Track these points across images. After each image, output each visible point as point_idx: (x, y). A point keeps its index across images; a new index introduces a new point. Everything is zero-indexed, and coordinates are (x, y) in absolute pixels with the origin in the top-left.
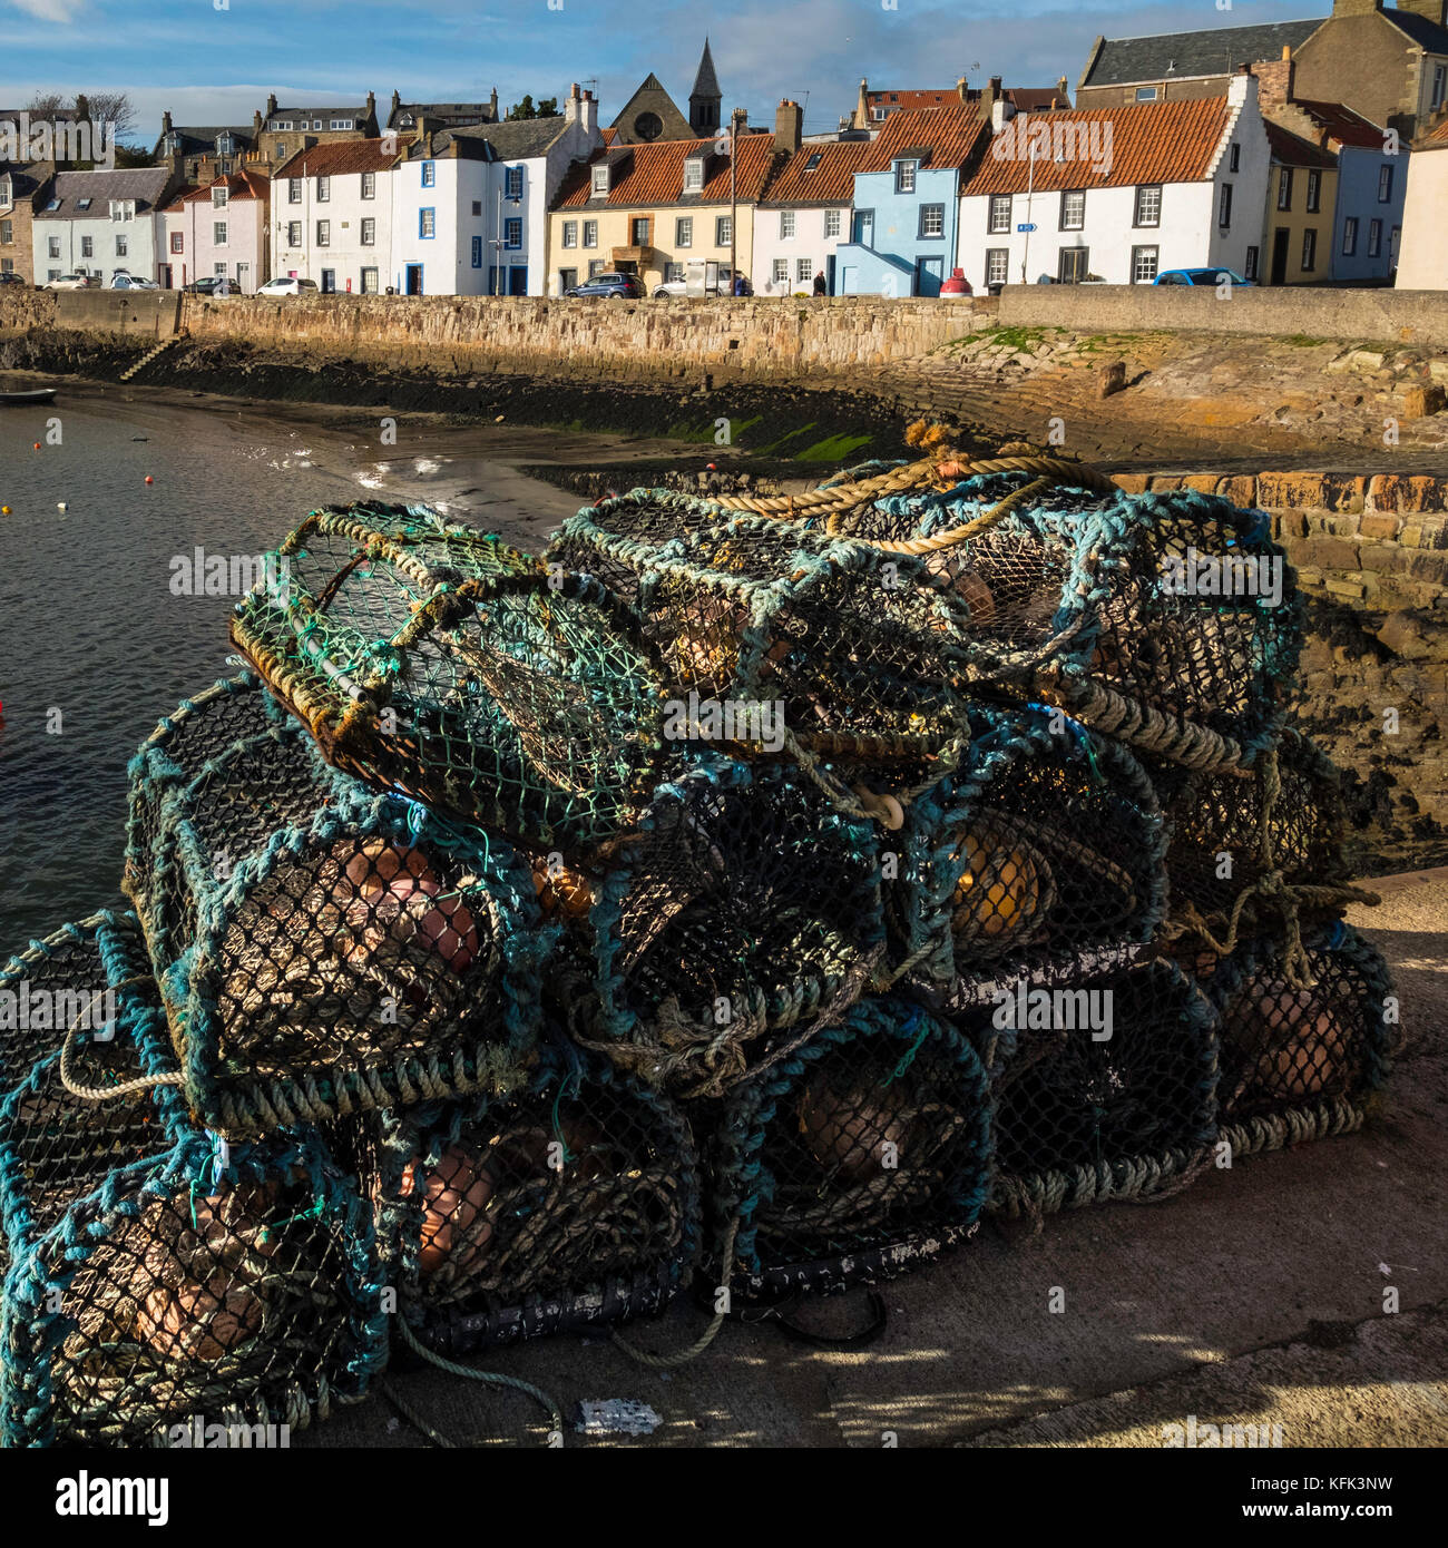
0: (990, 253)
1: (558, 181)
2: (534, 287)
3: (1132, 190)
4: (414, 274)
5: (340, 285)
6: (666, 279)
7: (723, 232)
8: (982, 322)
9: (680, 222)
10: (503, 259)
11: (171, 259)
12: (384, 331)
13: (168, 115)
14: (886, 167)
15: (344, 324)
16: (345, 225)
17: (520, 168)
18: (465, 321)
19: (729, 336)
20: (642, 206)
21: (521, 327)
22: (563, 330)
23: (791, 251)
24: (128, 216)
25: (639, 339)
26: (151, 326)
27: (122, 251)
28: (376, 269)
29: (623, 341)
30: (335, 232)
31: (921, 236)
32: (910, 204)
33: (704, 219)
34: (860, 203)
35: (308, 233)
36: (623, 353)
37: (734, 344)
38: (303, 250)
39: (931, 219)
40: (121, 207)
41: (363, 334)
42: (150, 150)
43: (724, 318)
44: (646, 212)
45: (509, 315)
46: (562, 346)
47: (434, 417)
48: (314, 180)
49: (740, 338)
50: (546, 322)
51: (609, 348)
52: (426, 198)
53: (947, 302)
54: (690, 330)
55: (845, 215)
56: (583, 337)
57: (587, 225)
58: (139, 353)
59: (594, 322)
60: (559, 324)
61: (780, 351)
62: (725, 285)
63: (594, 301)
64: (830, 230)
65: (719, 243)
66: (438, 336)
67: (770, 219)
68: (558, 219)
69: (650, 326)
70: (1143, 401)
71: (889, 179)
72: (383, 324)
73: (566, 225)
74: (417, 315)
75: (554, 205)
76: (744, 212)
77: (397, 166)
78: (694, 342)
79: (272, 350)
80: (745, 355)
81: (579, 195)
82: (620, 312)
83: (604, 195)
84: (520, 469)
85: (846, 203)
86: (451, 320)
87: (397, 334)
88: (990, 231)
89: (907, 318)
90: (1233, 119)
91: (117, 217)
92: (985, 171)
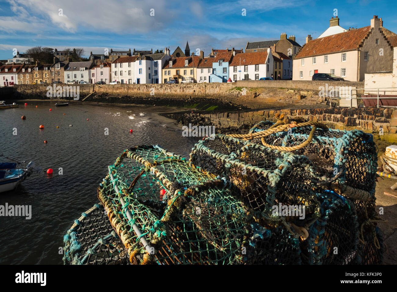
0: (234, 75)
1: (163, 64)
2: (160, 82)
3: (255, 65)
4: (138, 80)
5: (125, 82)
6: (182, 80)
7: (192, 72)
8: (234, 86)
9: (184, 71)
10: (154, 77)
11: (92, 78)
12: (133, 90)
13: (91, 52)
14: (217, 62)
15: (126, 89)
16: (125, 72)
17: (157, 62)
18: (148, 88)
19: (193, 90)
20: (178, 68)
21: (158, 89)
22: (165, 89)
23: (203, 75)
24: (83, 70)
25: (178, 90)
26: (88, 90)
27: (82, 77)
28: (131, 79)
29: (176, 91)
30: (124, 73)
31: (223, 73)
32: (221, 67)
33: (188, 70)
34: (214, 68)
35: (119, 73)
36: (176, 93)
37: (194, 91)
38: (118, 76)
39: (225, 70)
40: (82, 69)
41: (129, 91)
42: (88, 58)
43: (193, 87)
44: (179, 69)
45: (156, 87)
46: (165, 92)
47: (143, 105)
48: (120, 64)
49: (195, 90)
50: (162, 88)
51: (173, 92)
52: (140, 67)
53: (228, 83)
54: (187, 89)
55: (211, 69)
56: (169, 90)
57: (169, 71)
58: (86, 96)
59: (171, 88)
60: (165, 88)
61: (202, 92)
62: (192, 81)
63: (170, 84)
64: (209, 72)
65: (191, 74)
66: (143, 91)
67: (199, 70)
68: (164, 70)
69: (180, 88)
70: (260, 99)
71: (218, 64)
72: (133, 89)
73: (165, 71)
74: (139, 87)
75: (163, 68)
76: (195, 69)
77: (135, 61)
78: (188, 91)
79: (112, 94)
80: (196, 93)
81: (167, 66)
82: (175, 86)
83: (172, 66)
84: (159, 114)
85: (211, 67)
86: (145, 88)
87: (135, 91)
88: (234, 72)
89: (222, 86)
90: (268, 55)
91: (81, 70)
92: (233, 62)
